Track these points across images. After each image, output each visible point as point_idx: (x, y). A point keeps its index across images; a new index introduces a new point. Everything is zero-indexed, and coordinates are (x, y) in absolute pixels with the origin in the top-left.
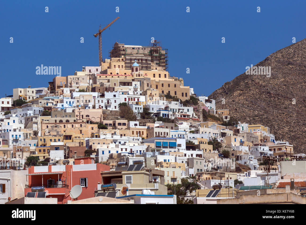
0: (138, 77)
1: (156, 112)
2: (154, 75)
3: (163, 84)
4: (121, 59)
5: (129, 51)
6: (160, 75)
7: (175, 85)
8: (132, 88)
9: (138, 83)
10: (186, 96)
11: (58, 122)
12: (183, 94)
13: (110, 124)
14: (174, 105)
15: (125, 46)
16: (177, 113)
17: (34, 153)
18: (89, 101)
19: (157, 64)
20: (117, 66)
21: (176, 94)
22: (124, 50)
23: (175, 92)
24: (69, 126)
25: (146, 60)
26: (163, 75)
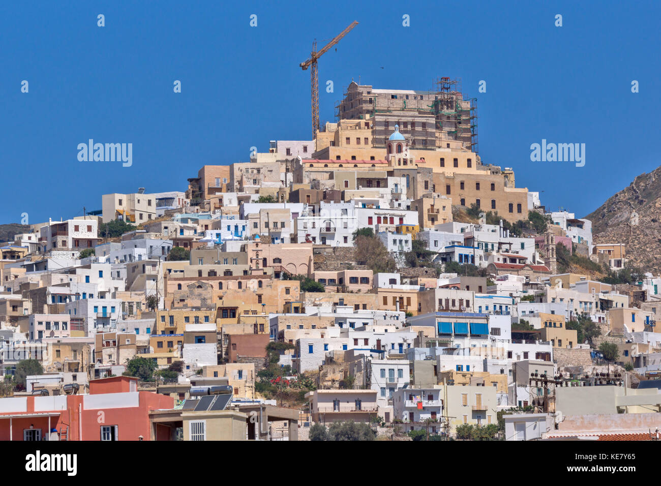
0: (402, 167)
1: (443, 250)
2: (442, 160)
3: (462, 184)
4: (363, 121)
5: (382, 104)
6: (456, 160)
7: (493, 185)
8: (386, 192)
9: (403, 181)
10: (519, 210)
11: (205, 275)
12: (511, 206)
13: (332, 281)
14: (487, 234)
15: (374, 91)
16: (494, 253)
17: (145, 349)
18: (283, 225)
19: (450, 133)
20: (353, 141)
21: (494, 206)
22: (371, 101)
23: (493, 202)
24: (232, 284)
25: (424, 125)
26: (462, 162)
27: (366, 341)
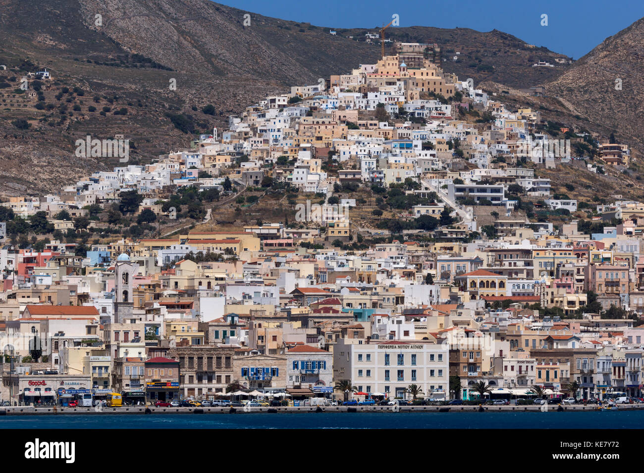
0: (404, 77)
1: (412, 111)
2: (422, 73)
3: (429, 83)
4: (395, 57)
5: (405, 50)
6: (427, 73)
7: (441, 83)
8: (396, 87)
9: (402, 83)
10: (451, 92)
11: (315, 123)
12: (448, 91)
13: (364, 125)
14: (432, 104)
15: (403, 44)
16: (433, 111)
17: (286, 152)
18: (351, 102)
19: (431, 61)
20: (391, 64)
21: (441, 91)
22: (400, 49)
23: (441, 89)
24: (323, 127)
25: (419, 58)
26: (430, 74)
27: (365, 150)
